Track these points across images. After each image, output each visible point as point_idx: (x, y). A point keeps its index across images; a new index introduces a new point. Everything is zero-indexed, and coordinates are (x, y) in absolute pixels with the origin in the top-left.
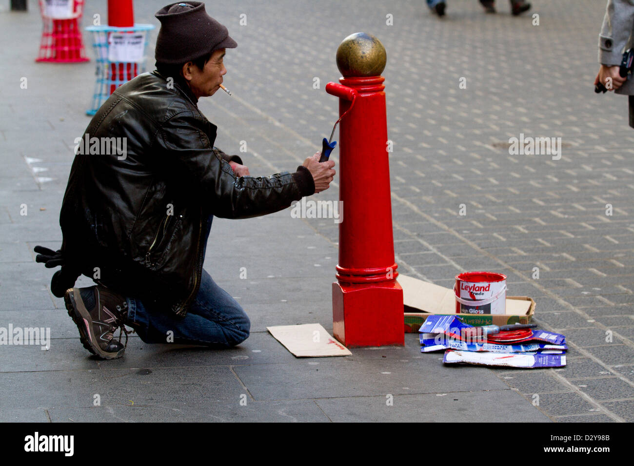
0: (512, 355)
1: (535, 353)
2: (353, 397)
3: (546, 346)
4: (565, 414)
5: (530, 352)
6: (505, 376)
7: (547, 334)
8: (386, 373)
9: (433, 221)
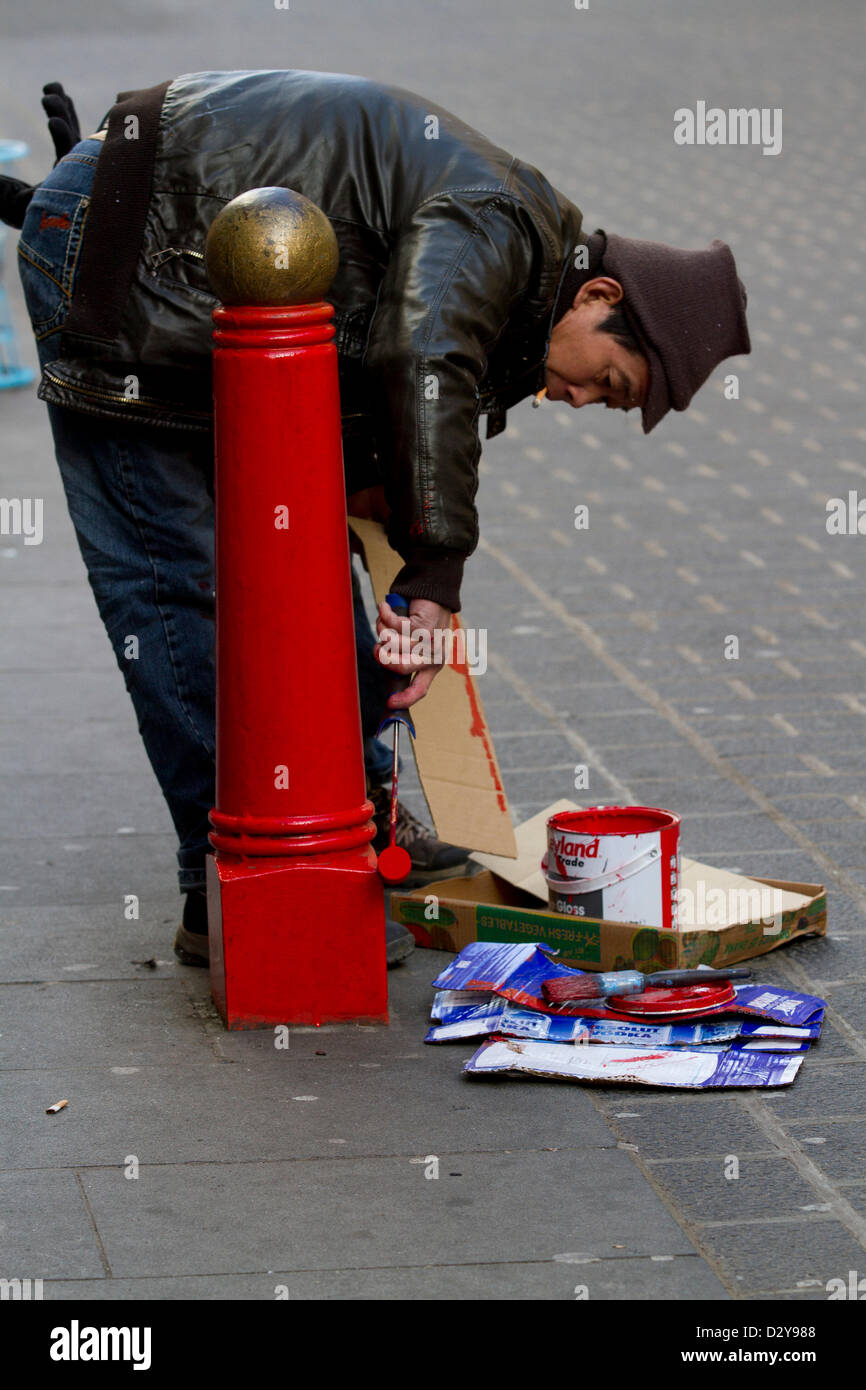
0: (660, 1052)
1: (726, 1048)
2: (186, 1163)
3: (763, 1030)
4: (732, 1216)
5: (715, 1044)
6: (621, 1109)
7: (775, 997)
8: (304, 1098)
9: (629, 679)
